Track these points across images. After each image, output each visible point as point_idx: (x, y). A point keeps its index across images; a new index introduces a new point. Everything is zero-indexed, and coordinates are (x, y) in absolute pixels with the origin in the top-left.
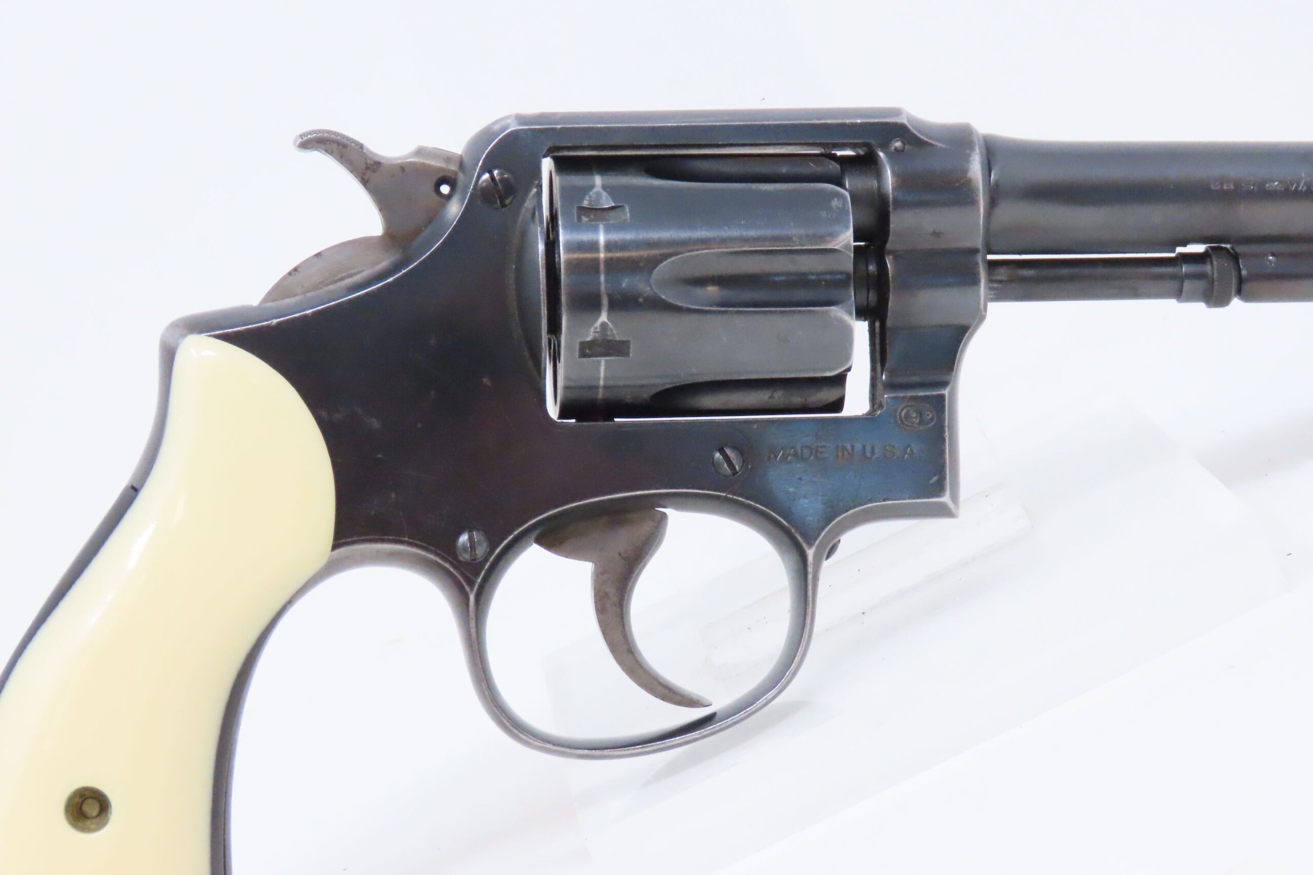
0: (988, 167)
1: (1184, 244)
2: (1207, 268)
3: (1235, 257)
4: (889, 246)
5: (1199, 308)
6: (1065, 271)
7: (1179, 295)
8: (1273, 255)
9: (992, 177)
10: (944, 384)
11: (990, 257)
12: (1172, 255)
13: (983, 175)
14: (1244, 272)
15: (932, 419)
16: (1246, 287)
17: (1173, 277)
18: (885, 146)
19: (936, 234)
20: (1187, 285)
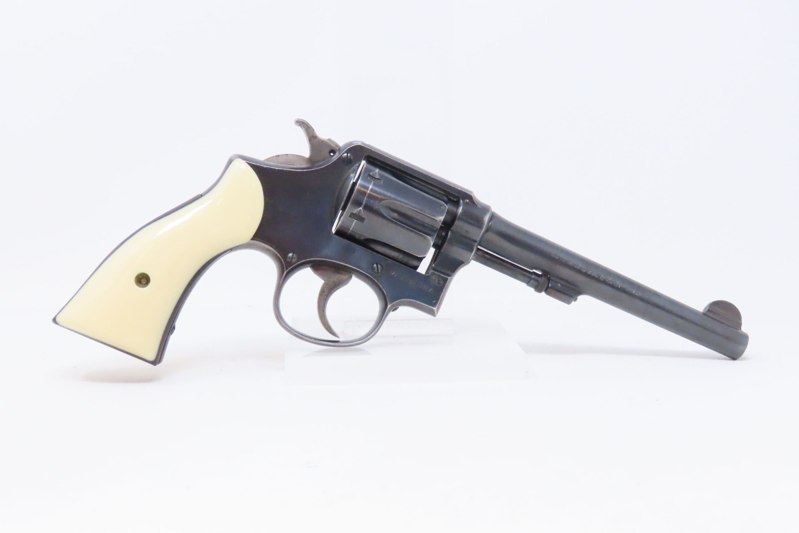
0: (491, 219)
1: (536, 269)
2: (540, 279)
3: (549, 280)
4: (452, 228)
5: (532, 290)
6: (499, 261)
7: (528, 283)
8: (560, 284)
9: (490, 224)
10: (450, 276)
11: (479, 247)
12: (532, 271)
13: (488, 221)
14: (550, 285)
15: (441, 284)
16: (549, 290)
17: (529, 277)
18: (463, 199)
19: (467, 231)
20: (532, 281)
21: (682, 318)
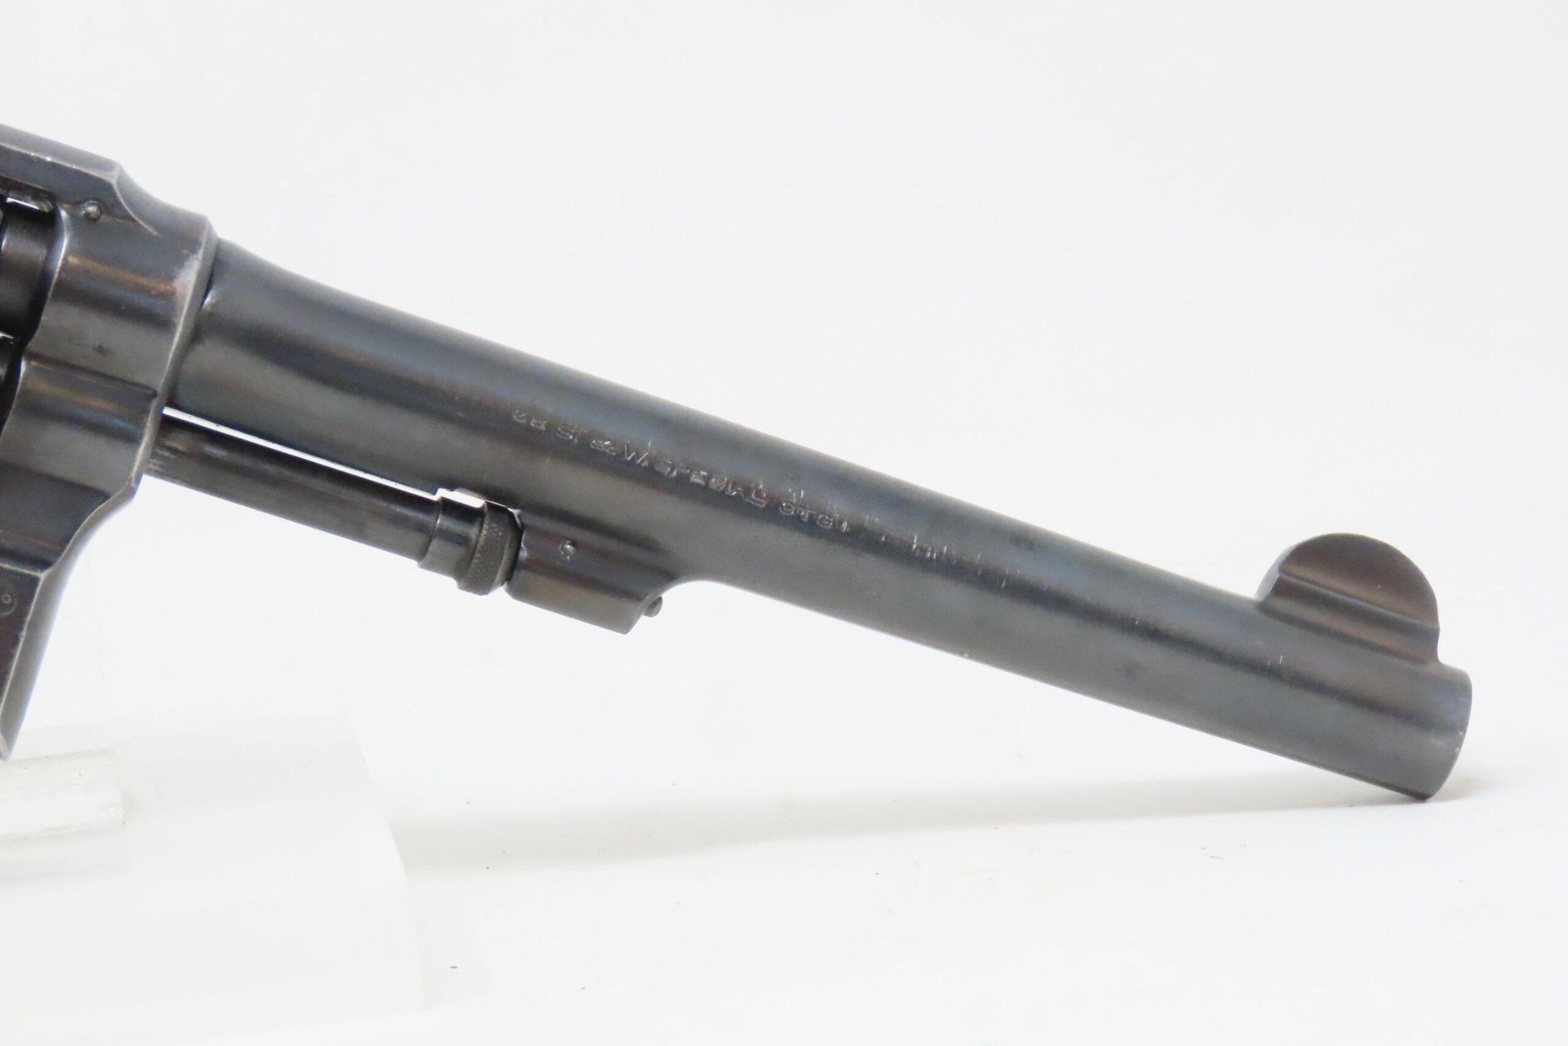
0: (208, 281)
1: (451, 487)
2: (472, 532)
3: (517, 530)
4: (32, 345)
5: (448, 584)
6: (271, 469)
7: (420, 554)
8: (573, 544)
9: (208, 300)
10: (44, 564)
11: (169, 412)
12: (435, 498)
13: (195, 291)
14: (524, 554)
15: (11, 605)
16: (520, 575)
17: (421, 528)
18: (77, 204)
19: (101, 350)
20: (436, 545)
21: (1154, 634)
